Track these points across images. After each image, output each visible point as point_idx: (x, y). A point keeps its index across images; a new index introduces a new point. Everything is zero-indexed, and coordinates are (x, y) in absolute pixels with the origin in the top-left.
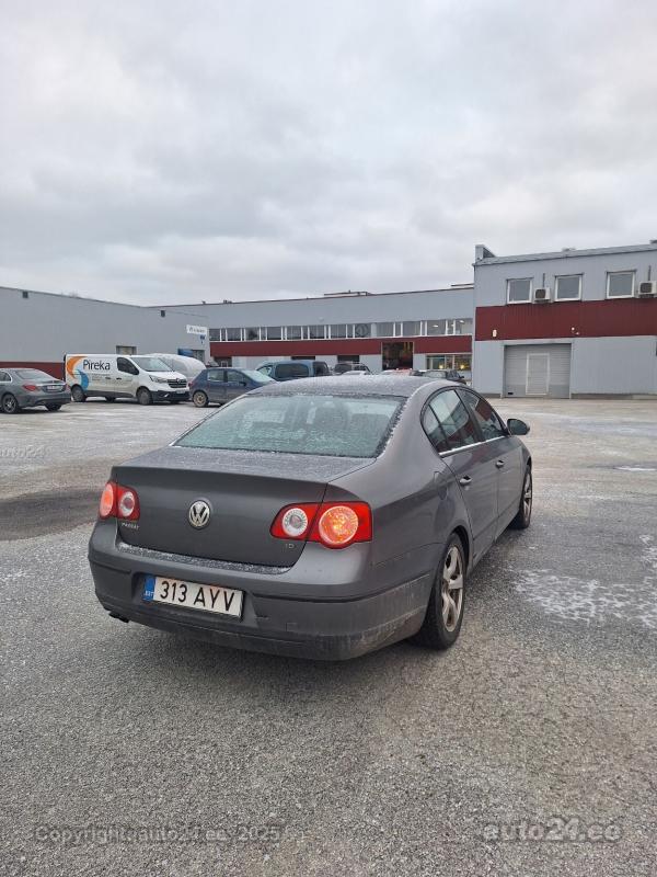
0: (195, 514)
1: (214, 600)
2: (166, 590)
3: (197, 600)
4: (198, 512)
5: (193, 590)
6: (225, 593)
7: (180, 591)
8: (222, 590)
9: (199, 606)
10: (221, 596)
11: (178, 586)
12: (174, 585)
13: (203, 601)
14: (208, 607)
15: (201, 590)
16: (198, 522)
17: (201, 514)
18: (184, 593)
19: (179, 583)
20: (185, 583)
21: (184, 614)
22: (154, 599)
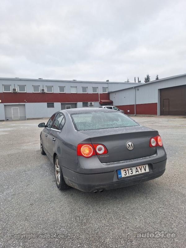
0: (130, 146)
1: (141, 170)
2: (126, 173)
3: (136, 172)
4: (130, 145)
5: (134, 169)
6: (143, 167)
7: (130, 171)
8: (142, 166)
9: (137, 173)
10: (143, 168)
11: (129, 170)
12: (128, 170)
13: (138, 171)
14: (140, 172)
15: (137, 168)
16: (131, 148)
17: (131, 146)
18: (132, 171)
19: (129, 169)
20: (131, 168)
21: (133, 178)
22: (122, 177)
